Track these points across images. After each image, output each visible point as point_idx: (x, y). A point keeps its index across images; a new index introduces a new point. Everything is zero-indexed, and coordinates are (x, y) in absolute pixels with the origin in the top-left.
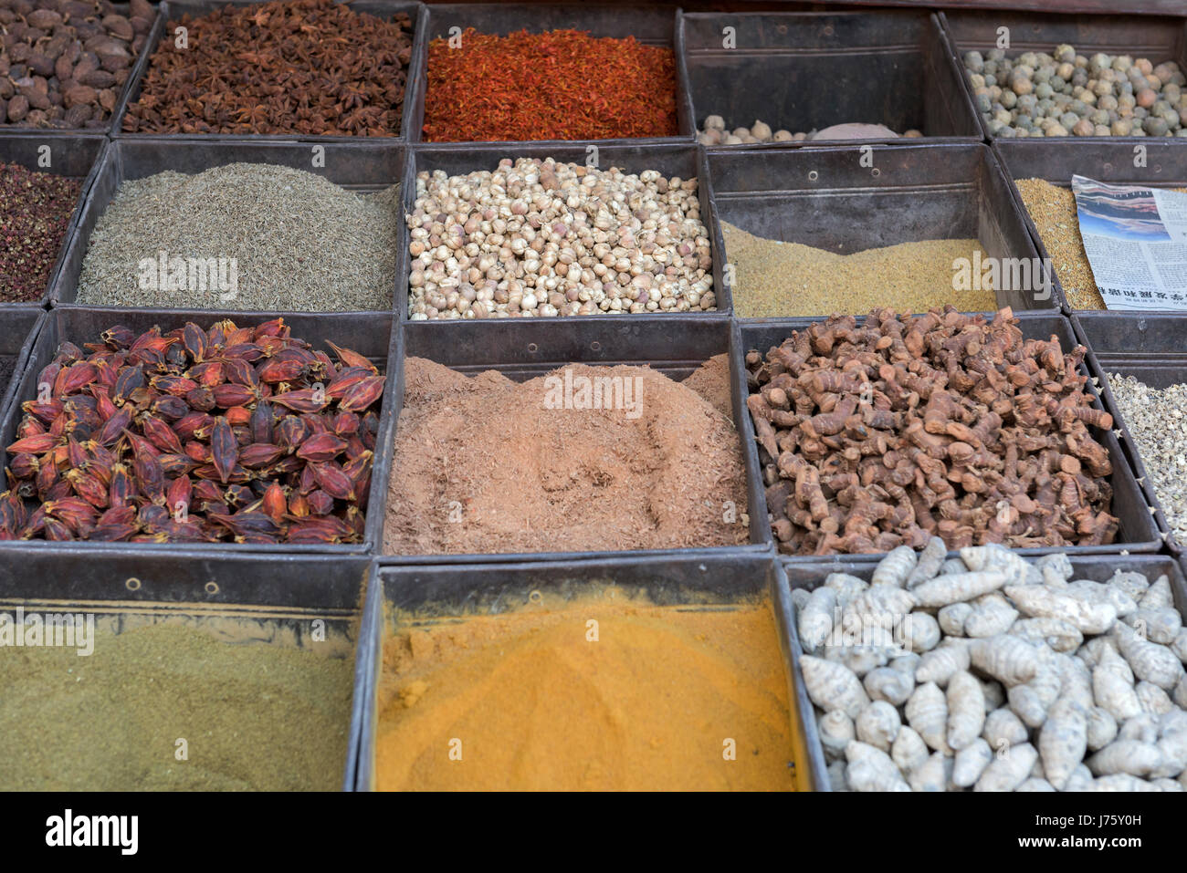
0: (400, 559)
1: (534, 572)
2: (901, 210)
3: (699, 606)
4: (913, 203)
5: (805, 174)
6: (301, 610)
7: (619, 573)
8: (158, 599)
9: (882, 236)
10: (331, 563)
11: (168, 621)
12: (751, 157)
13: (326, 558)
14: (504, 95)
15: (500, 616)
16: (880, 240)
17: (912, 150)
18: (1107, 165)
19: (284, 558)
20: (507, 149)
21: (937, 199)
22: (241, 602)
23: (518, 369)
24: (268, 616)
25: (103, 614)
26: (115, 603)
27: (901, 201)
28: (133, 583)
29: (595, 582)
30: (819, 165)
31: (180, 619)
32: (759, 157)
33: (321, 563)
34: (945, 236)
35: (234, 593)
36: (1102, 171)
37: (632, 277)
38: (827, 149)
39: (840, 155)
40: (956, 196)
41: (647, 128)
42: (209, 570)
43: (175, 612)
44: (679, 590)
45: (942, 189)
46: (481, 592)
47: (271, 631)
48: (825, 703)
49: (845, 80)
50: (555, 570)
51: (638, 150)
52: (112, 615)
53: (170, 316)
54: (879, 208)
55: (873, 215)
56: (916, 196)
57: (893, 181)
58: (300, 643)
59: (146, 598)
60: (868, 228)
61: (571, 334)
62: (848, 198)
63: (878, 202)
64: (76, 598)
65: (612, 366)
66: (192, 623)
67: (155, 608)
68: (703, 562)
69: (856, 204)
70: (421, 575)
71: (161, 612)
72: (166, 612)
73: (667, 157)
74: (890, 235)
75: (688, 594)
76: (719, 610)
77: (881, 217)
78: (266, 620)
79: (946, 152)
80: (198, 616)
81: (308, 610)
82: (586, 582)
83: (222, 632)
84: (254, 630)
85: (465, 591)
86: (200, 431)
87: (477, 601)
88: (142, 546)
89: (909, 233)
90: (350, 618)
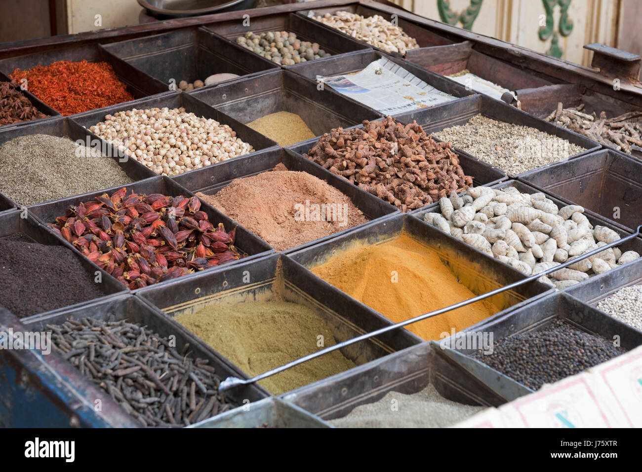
0: (295, 249)
1: (334, 242)
2: (256, 105)
3: (382, 241)
4: (260, 100)
5: (221, 97)
6: (256, 284)
7: (360, 235)
8: (206, 295)
9: (250, 118)
10: (267, 259)
11: (210, 304)
12: (201, 93)
13: (265, 258)
14: (58, 94)
15: (324, 264)
16: (249, 119)
17: (259, 78)
18: (324, 70)
19: (251, 262)
20: (107, 110)
21: (268, 97)
22: (235, 287)
23: (207, 189)
24: (243, 290)
25: (186, 308)
26: (191, 302)
27: (256, 101)
28: (198, 290)
29: (352, 240)
30: (226, 91)
31: (214, 301)
32: (204, 92)
33: (264, 260)
34: (272, 112)
35: (233, 283)
36: (323, 72)
37: (221, 144)
38: (229, 84)
39: (234, 86)
40: (275, 94)
41: (121, 97)
42: (225, 276)
43: (212, 299)
44: (377, 236)
45: (270, 92)
46: (318, 256)
47: (245, 296)
48: (479, 248)
49: (167, 64)
50: (341, 239)
51: (159, 99)
52: (189, 308)
53: (73, 199)
54: (248, 105)
55: (247, 109)
56: (261, 97)
57: (253, 93)
58: (255, 299)
59: (203, 296)
60: (245, 115)
61: (227, 168)
62: (237, 104)
63: (248, 103)
64: (177, 304)
65: (256, 175)
66: (218, 302)
67: (205, 299)
68: (384, 222)
69: (240, 106)
70: (300, 254)
71: (207, 301)
72: (209, 300)
73: (169, 100)
74: (253, 116)
75: (380, 237)
76: (389, 241)
77: (249, 109)
78: (244, 292)
79: (271, 76)
80: (220, 298)
81: (258, 283)
82: (350, 241)
83: (228, 303)
84: (240, 298)
85: (313, 257)
86: (154, 233)
87: (316, 260)
88: (185, 277)
89: (259, 114)
90: (272, 282)
